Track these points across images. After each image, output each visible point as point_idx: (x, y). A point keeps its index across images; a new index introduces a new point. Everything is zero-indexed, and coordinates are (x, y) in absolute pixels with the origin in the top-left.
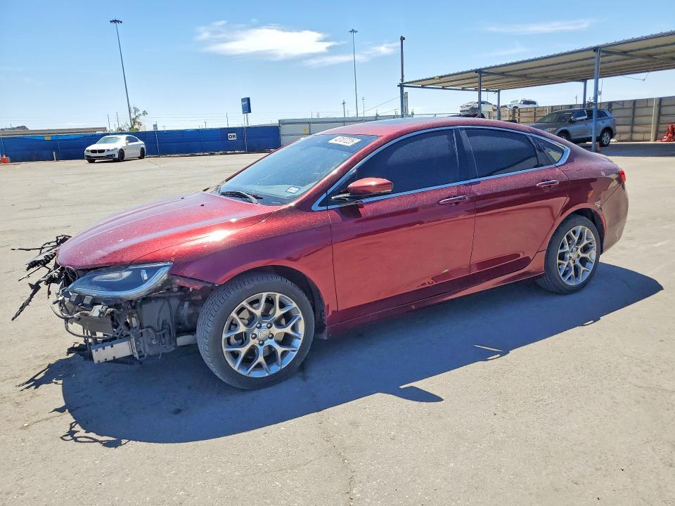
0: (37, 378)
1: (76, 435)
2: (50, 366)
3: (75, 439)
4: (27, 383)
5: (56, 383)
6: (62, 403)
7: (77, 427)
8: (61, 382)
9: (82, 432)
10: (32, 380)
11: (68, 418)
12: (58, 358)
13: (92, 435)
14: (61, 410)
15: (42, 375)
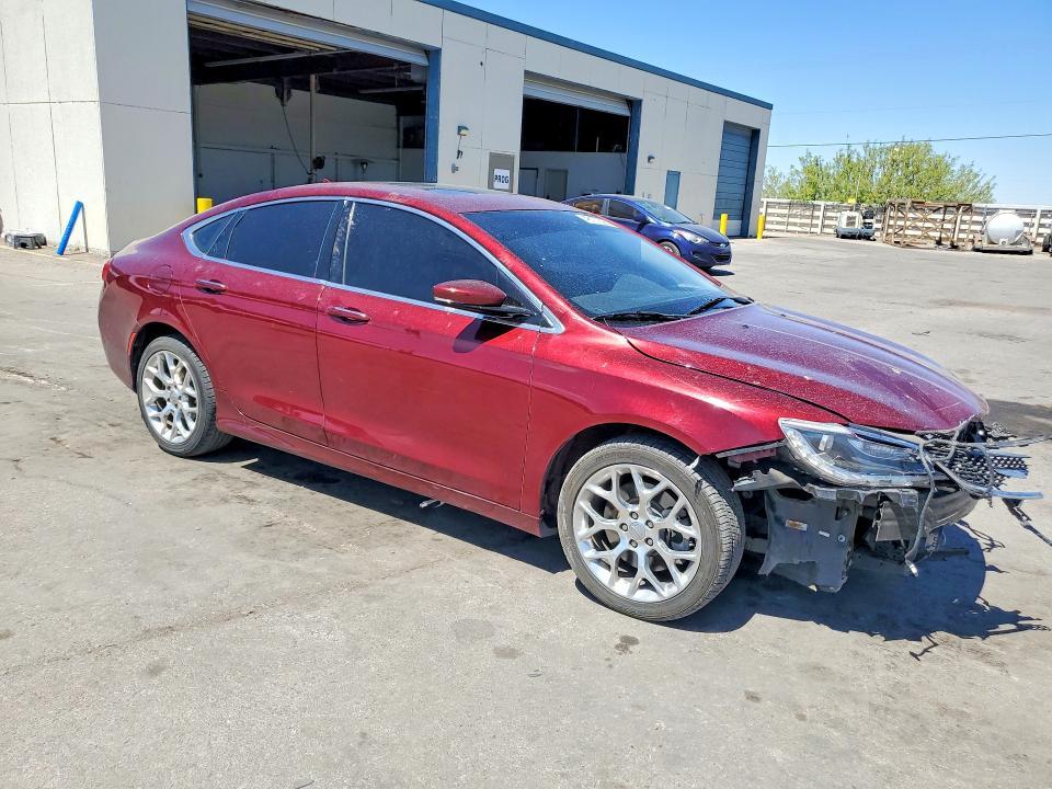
0: (1013, 627)
1: (989, 542)
2: (985, 636)
3: (991, 540)
4: (1030, 627)
5: (987, 603)
6: (989, 574)
7: (984, 546)
8: (979, 601)
9: (981, 541)
10: (1021, 628)
11: (989, 558)
12: (965, 642)
13: (973, 535)
14: (993, 568)
15: (1003, 627)
